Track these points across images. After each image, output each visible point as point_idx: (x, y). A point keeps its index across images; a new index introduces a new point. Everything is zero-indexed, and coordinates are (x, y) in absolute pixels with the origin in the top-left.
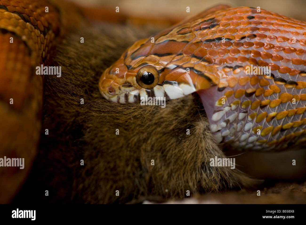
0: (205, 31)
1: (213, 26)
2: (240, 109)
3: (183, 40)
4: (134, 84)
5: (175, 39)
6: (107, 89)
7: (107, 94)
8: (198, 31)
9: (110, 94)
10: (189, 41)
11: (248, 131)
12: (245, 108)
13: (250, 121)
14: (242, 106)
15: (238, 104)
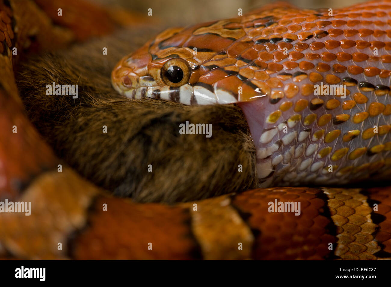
0: (258, 29)
1: (270, 24)
2: (301, 126)
3: (230, 36)
4: (157, 79)
5: (220, 33)
6: (122, 79)
7: (122, 86)
8: (250, 28)
9: (125, 86)
10: (237, 39)
11: (311, 155)
12: (308, 124)
13: (315, 142)
14: (306, 121)
15: (298, 120)
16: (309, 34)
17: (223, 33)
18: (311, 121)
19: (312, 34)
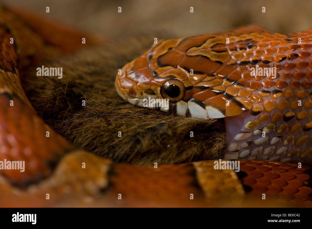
0: (241, 52)
1: (250, 47)
2: (274, 133)
3: (217, 60)
4: (157, 94)
5: (209, 56)
6: (128, 90)
8: (234, 51)
9: (130, 96)
10: (223, 62)
12: (281, 132)
13: (285, 146)
14: (279, 130)
15: (272, 129)
16: (283, 57)
17: (211, 57)
18: (284, 130)
19: (285, 56)
